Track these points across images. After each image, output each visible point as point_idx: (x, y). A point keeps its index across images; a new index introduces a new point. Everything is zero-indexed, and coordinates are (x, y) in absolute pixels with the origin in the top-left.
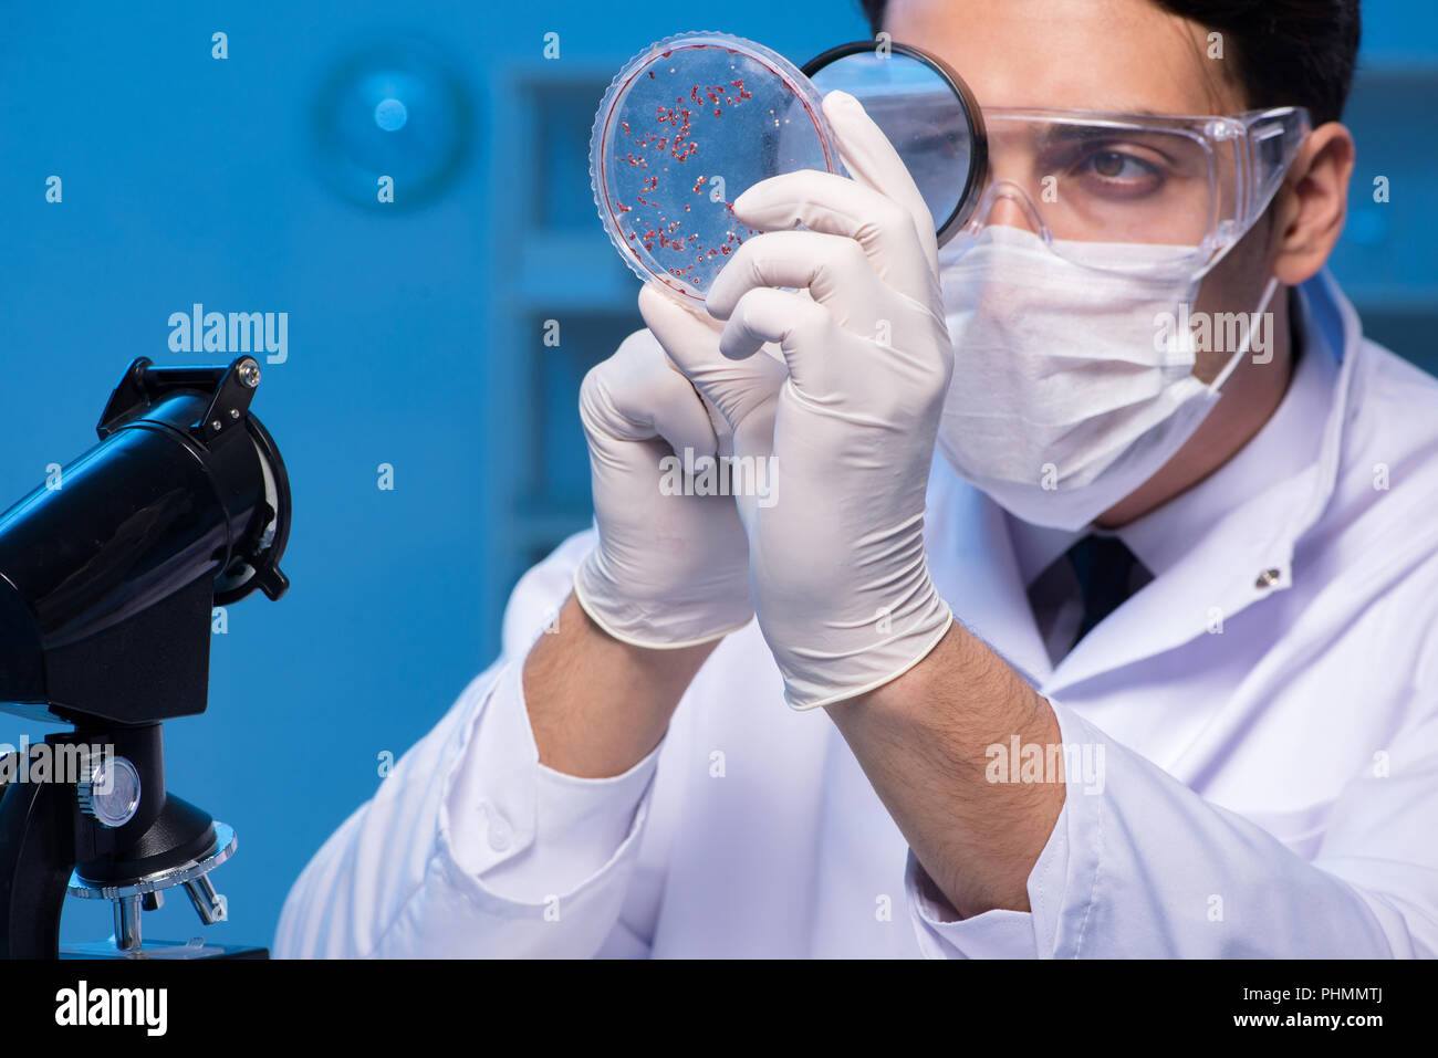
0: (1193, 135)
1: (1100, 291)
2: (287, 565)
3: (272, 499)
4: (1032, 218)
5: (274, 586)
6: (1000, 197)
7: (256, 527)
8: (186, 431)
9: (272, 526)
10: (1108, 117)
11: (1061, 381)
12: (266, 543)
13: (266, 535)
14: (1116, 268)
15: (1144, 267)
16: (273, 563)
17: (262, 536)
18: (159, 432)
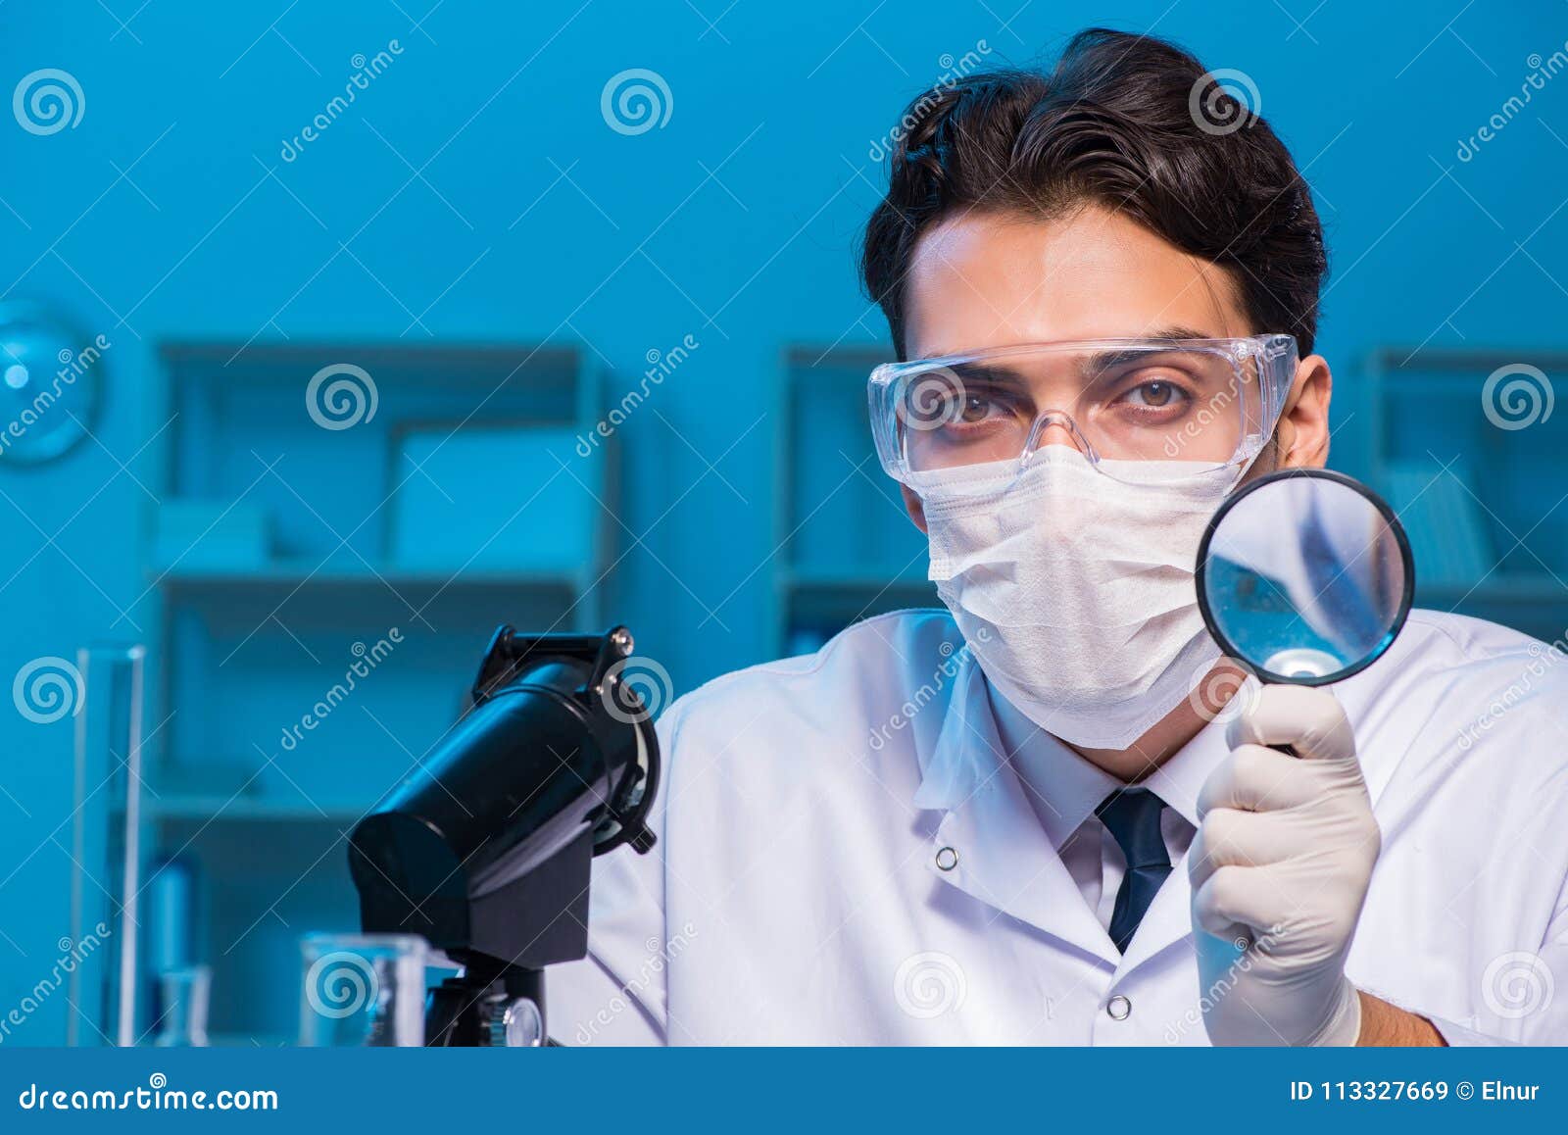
0: (1220, 352)
1: (1148, 505)
2: (652, 822)
3: (643, 761)
4: (1078, 440)
5: (644, 842)
6: (1046, 423)
7: (626, 786)
8: (570, 696)
9: (641, 785)
10: (1138, 341)
11: (1122, 583)
12: (634, 801)
13: (634, 793)
14: (1167, 481)
15: (1187, 481)
16: (641, 820)
17: (630, 794)
18: (540, 694)
